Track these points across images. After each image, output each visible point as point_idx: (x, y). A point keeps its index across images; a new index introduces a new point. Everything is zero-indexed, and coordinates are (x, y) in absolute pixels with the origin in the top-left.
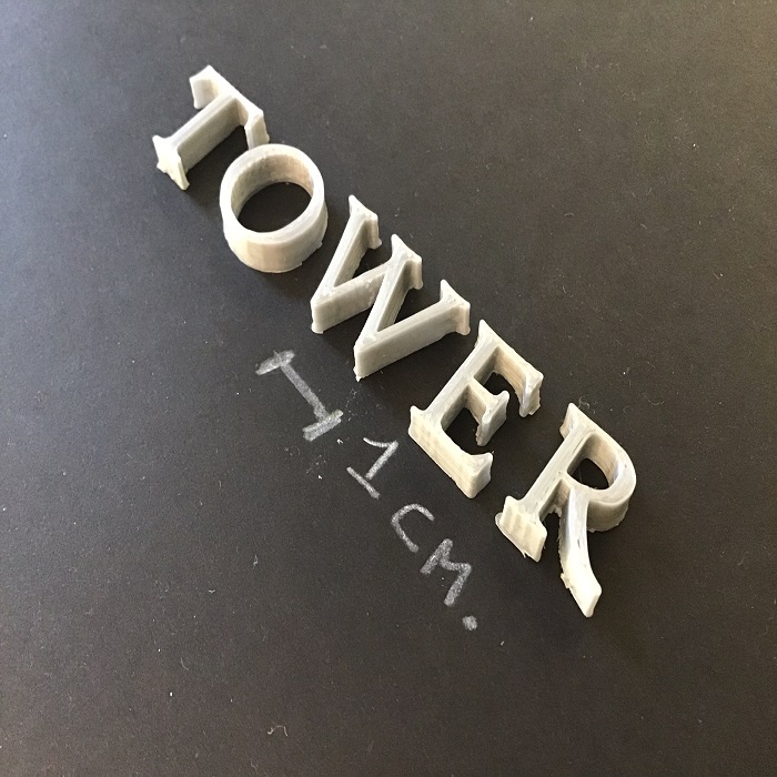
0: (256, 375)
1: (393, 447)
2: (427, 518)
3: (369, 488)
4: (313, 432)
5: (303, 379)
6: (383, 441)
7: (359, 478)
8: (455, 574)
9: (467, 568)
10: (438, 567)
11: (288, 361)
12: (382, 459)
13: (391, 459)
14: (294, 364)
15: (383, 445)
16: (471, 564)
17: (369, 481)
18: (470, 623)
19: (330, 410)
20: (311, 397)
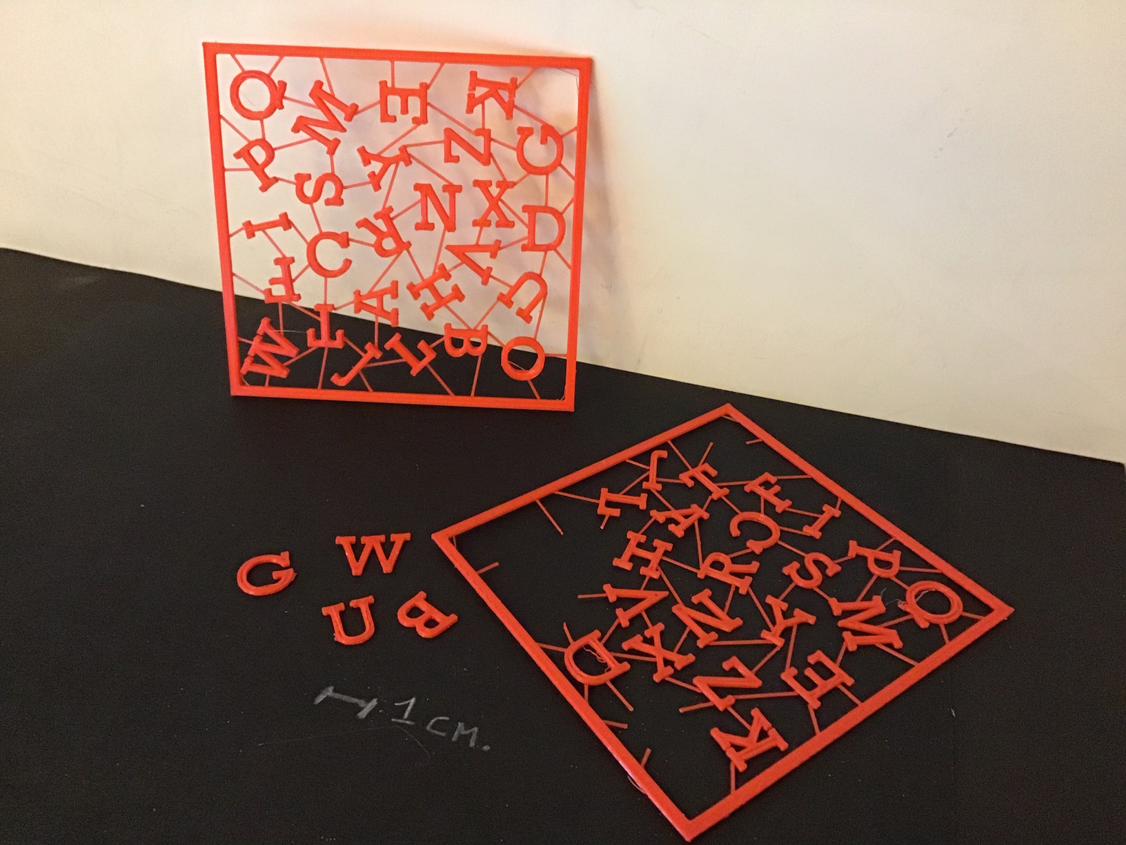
0: (314, 705)
1: (413, 701)
2: (445, 720)
3: (408, 722)
4: (363, 714)
5: (344, 694)
6: (406, 700)
7: (400, 721)
8: (471, 734)
9: (476, 729)
10: (461, 736)
11: (331, 691)
12: (409, 708)
13: (414, 705)
14: (335, 691)
15: (407, 702)
16: (477, 726)
17: (407, 719)
18: (486, 748)
19: (368, 700)
20: (355, 700)
